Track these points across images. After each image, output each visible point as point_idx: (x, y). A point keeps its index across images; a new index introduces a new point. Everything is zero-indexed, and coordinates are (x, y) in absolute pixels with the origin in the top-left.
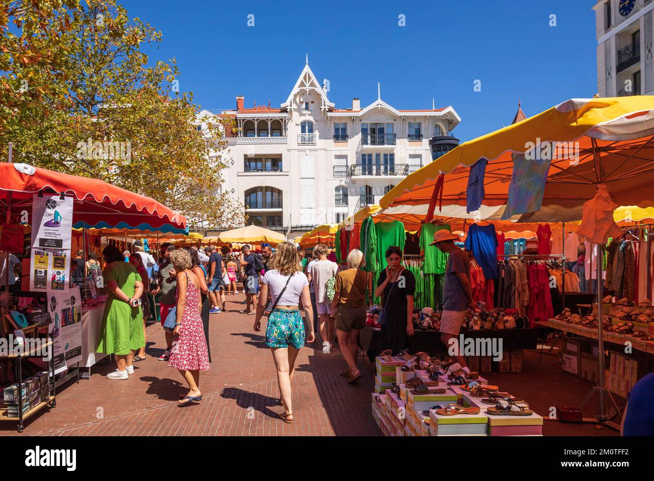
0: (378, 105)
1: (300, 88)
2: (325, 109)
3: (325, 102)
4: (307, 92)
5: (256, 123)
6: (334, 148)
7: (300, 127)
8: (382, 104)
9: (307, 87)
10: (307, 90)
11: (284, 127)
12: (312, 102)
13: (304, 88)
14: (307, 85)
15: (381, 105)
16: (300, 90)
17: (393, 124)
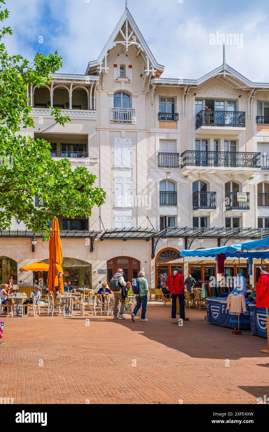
0: (222, 71)
1: (117, 42)
2: (151, 73)
3: (150, 64)
4: (127, 47)
5: (52, 90)
6: (158, 129)
7: (112, 99)
8: (228, 70)
9: (127, 42)
10: (127, 45)
11: (91, 97)
12: (130, 67)
13: (122, 42)
14: (127, 38)
15: (226, 72)
16: (117, 44)
17: (237, 100)
